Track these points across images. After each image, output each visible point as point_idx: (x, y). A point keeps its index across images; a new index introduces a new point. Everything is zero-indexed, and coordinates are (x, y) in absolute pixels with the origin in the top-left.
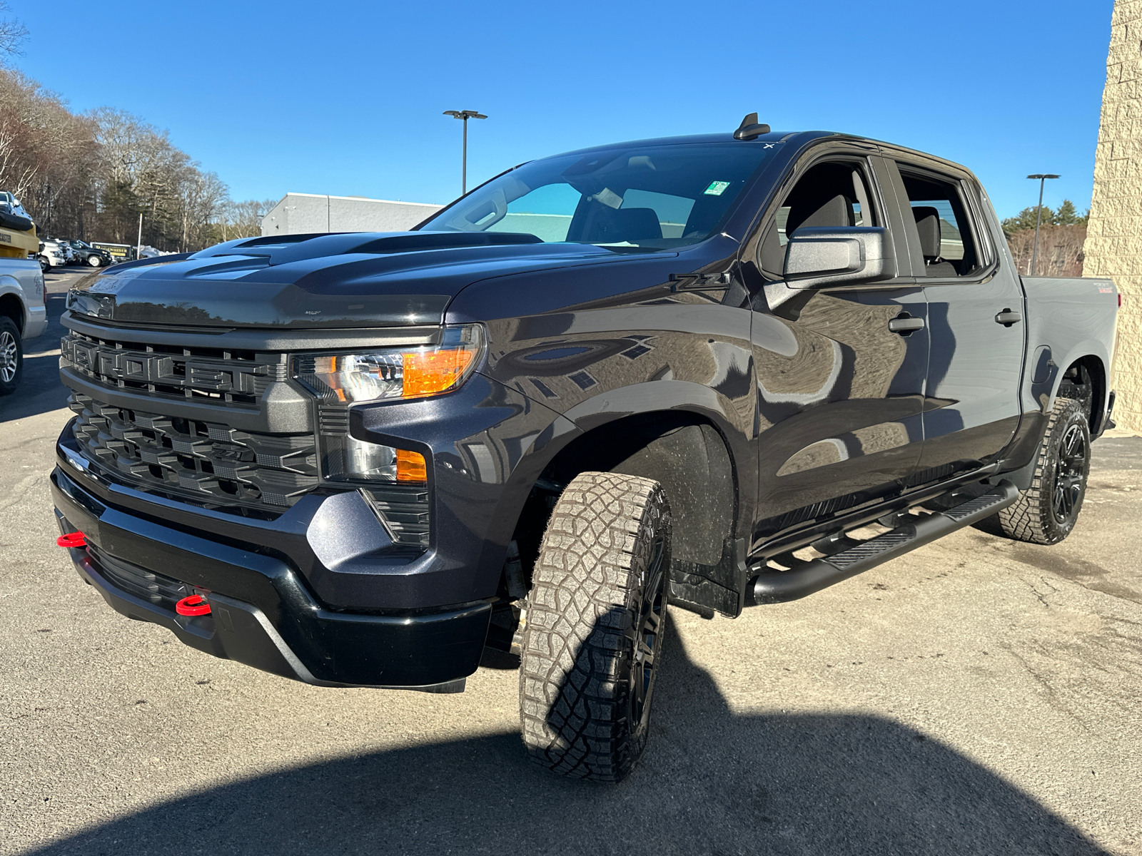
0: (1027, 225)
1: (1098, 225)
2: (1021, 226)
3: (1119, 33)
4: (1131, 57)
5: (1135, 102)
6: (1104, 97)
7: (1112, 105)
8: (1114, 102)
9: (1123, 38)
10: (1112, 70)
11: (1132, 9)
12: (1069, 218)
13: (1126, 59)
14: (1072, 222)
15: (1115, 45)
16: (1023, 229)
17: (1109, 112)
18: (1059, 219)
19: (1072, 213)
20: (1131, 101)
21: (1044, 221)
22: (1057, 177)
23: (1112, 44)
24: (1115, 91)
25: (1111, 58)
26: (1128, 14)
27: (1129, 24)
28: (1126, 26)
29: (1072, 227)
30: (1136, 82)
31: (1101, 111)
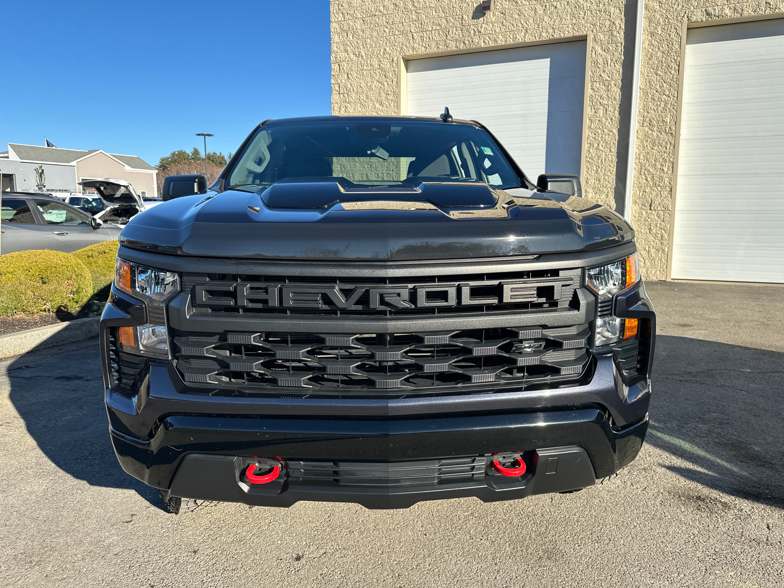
0: (176, 161)
1: (338, 167)
2: (172, 161)
3: (335, 68)
4: (343, 81)
5: (349, 105)
6: (332, 100)
7: (337, 105)
8: (337, 104)
9: (338, 71)
10: (334, 87)
11: (341, 56)
12: (198, 158)
13: (341, 81)
14: (199, 160)
15: (334, 74)
16: (174, 163)
17: (336, 108)
18: (193, 158)
19: (199, 155)
20: (347, 104)
21: (185, 159)
22: (212, 135)
23: (332, 73)
24: (337, 98)
25: (333, 80)
26: (339, 58)
27: (340, 64)
28: (339, 65)
29: (200, 163)
30: (348, 94)
31: (331, 107)
